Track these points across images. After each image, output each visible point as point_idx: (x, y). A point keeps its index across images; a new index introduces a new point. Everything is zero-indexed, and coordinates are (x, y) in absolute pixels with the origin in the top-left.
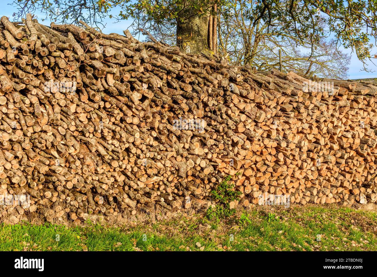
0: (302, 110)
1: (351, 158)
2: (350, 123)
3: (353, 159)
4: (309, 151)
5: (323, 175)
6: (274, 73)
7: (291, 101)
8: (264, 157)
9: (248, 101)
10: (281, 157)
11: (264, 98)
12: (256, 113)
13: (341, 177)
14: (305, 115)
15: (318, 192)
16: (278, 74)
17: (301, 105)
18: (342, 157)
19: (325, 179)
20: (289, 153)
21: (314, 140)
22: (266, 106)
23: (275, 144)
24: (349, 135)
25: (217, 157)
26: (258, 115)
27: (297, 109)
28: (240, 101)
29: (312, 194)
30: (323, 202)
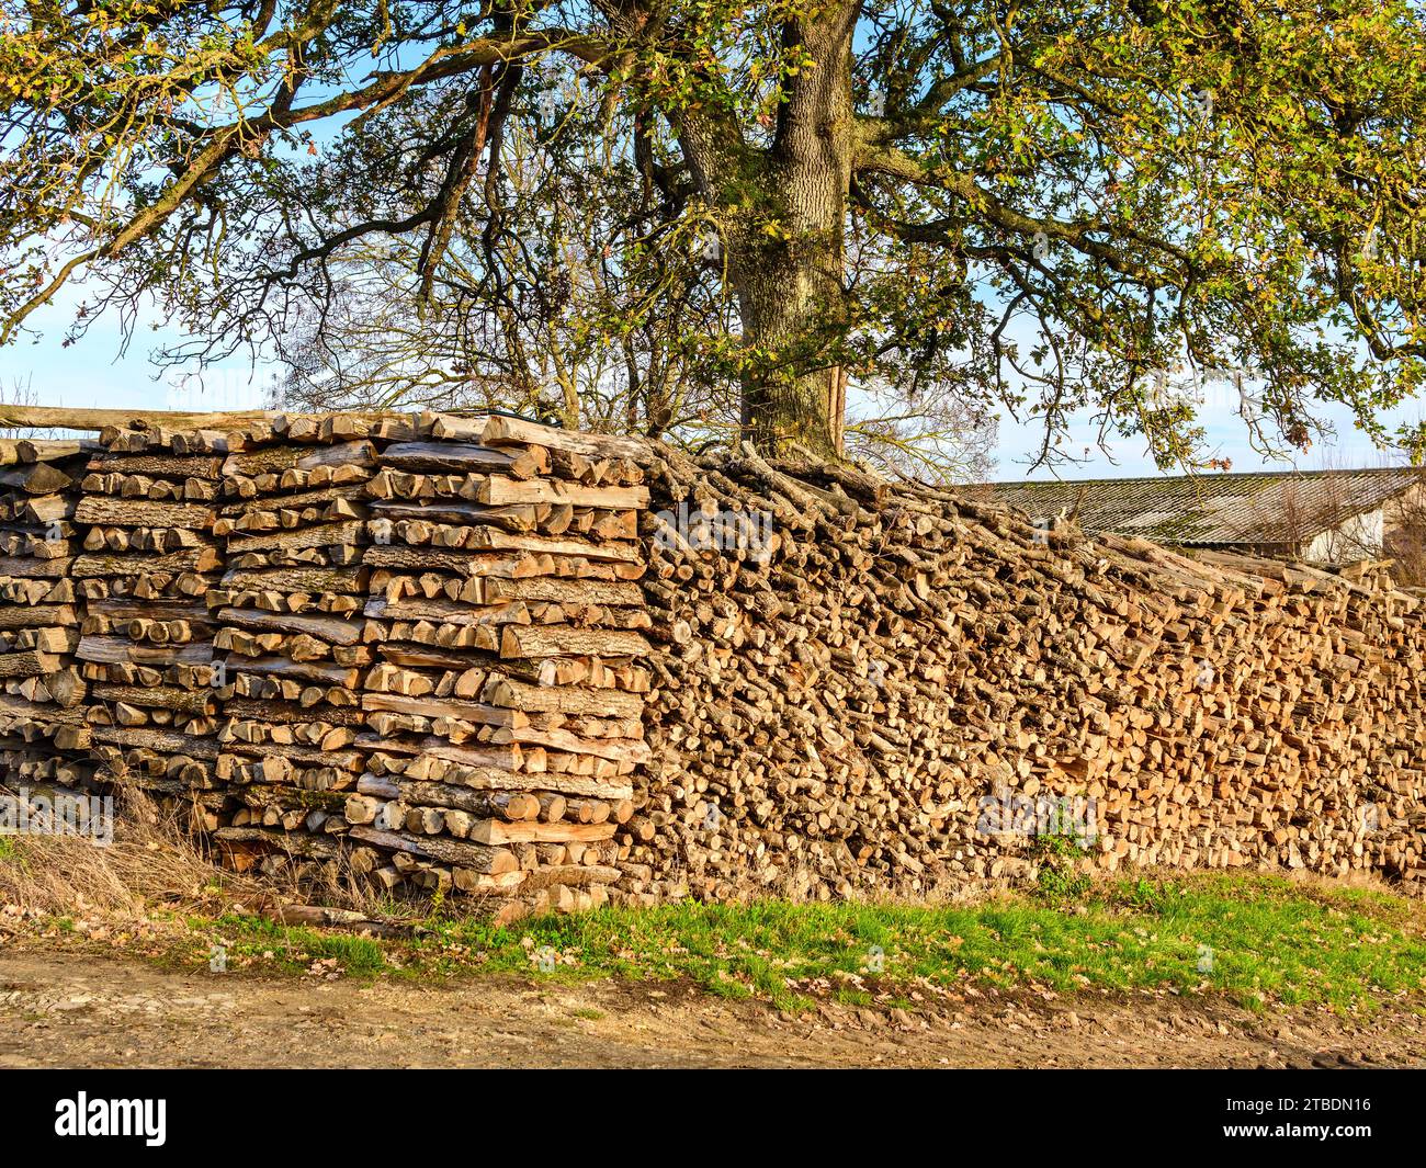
0: (1206, 637)
1: (1277, 751)
2: (1278, 664)
3: (1278, 754)
4: (1206, 735)
5: (1224, 795)
6: (1110, 543)
7: (1184, 616)
8: (1125, 752)
9: (1116, 619)
10: (1156, 750)
11: (1145, 612)
12: (1125, 648)
13: (1254, 801)
14: (1209, 647)
15: (1213, 839)
16: (1120, 545)
17: (1203, 625)
18: (1259, 751)
19: (1225, 806)
20: (1172, 741)
21: (1214, 708)
22: (1145, 629)
23: (1148, 721)
24: (1276, 694)
25: (1048, 753)
26: (1130, 651)
27: (1195, 636)
28: (1101, 621)
29: (1201, 844)
30: (1224, 863)
